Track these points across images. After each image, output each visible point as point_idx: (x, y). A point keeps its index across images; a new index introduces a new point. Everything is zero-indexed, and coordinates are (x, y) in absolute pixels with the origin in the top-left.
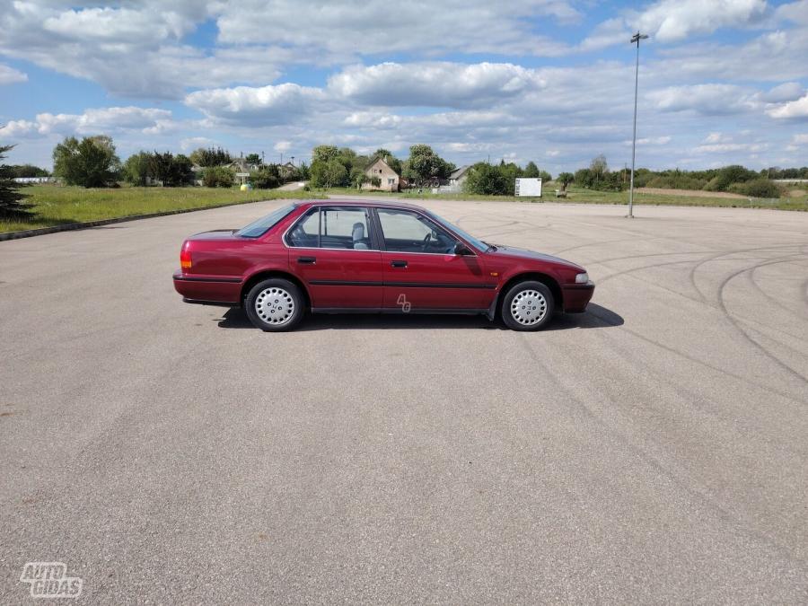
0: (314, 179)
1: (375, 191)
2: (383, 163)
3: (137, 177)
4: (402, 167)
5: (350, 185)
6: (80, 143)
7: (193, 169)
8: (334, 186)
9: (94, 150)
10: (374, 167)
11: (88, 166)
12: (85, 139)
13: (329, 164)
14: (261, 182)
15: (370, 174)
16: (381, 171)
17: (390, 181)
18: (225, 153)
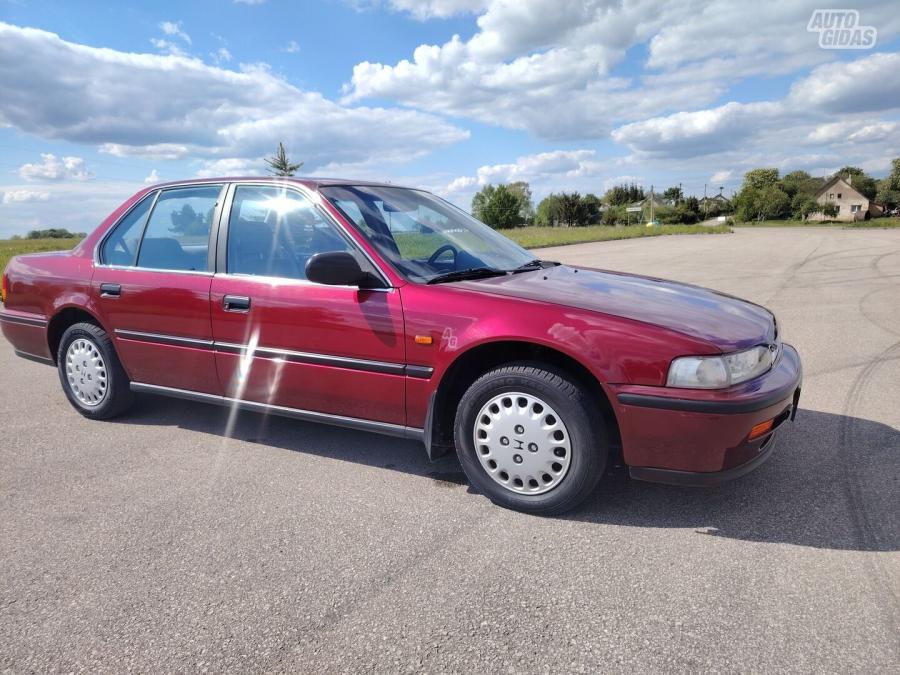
0: (741, 211)
1: (829, 222)
2: (845, 186)
3: (545, 220)
4: (879, 187)
5: (791, 216)
6: (496, 190)
7: (601, 209)
8: (769, 218)
9: (507, 196)
10: (831, 191)
11: (501, 211)
12: (500, 186)
13: (763, 192)
14: (674, 218)
15: (822, 200)
16: (839, 196)
17: (853, 208)
18: (639, 188)
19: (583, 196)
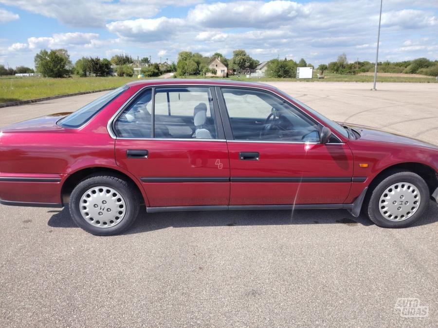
0: (179, 71)
1: (213, 77)
2: (218, 61)
3: (81, 72)
4: (229, 63)
5: (199, 74)
6: (49, 53)
7: (112, 67)
8: (191, 74)
9: (57, 57)
10: (213, 63)
11: (54, 65)
12: (52, 51)
13: (187, 62)
14: (150, 73)
15: (210, 67)
16: (217, 66)
17: (222, 71)
18: (129, 57)
19: (101, 59)
